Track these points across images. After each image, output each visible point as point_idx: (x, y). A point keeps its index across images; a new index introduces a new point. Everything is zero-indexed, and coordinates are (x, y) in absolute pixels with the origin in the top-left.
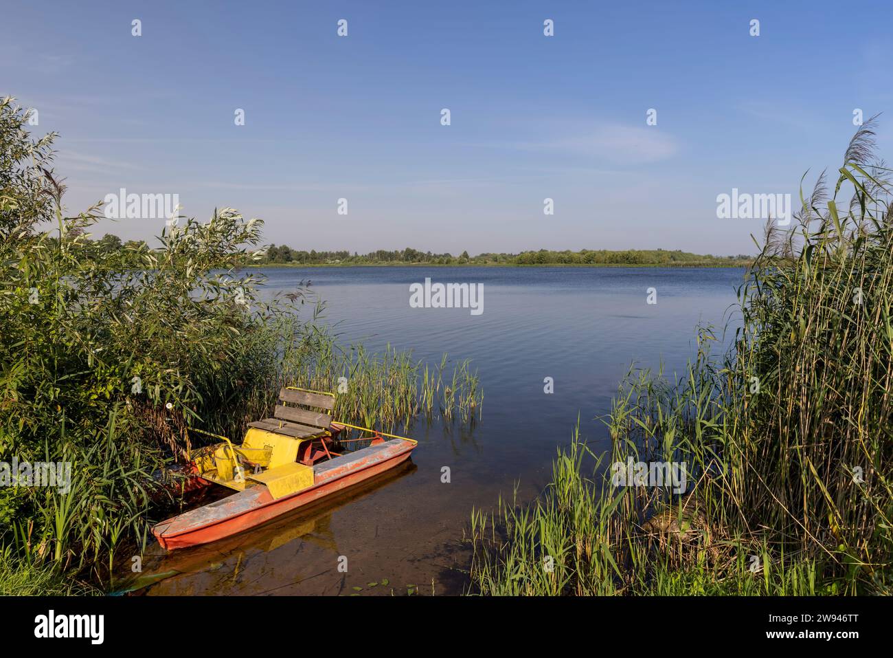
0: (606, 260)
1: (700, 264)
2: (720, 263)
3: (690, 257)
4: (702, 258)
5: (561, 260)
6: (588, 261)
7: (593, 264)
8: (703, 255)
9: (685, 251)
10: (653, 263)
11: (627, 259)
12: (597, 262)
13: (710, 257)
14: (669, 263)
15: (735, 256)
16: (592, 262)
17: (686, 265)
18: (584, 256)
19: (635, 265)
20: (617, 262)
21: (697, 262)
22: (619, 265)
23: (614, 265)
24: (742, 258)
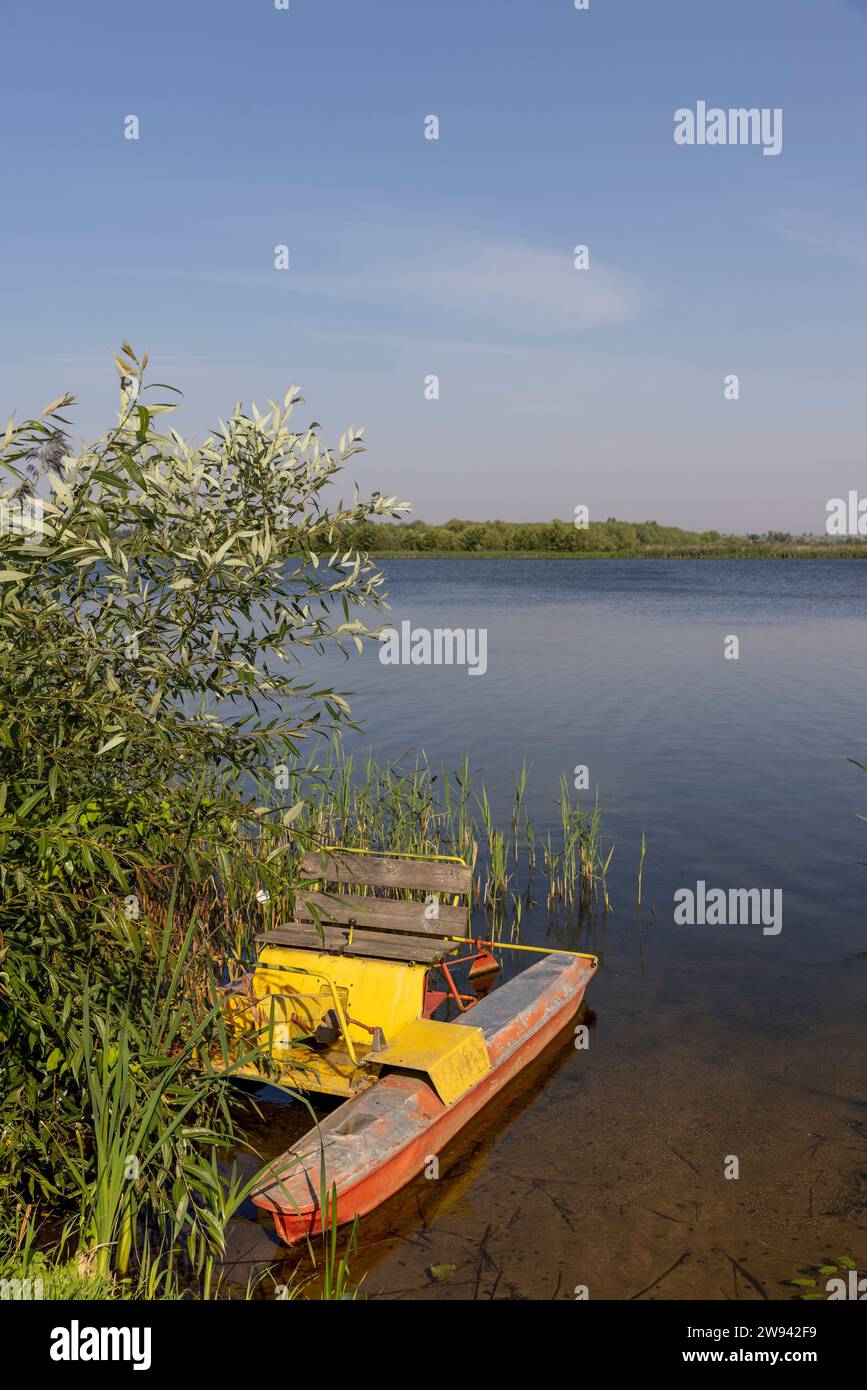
0: (507, 542)
1: (703, 552)
2: (743, 549)
3: (675, 535)
4: (698, 540)
5: (410, 544)
6: (471, 544)
7: (479, 552)
8: (700, 531)
9: (663, 523)
10: (607, 549)
11: (553, 540)
12: (489, 548)
13: (714, 536)
14: (640, 549)
15: (759, 533)
16: (478, 547)
17: (675, 553)
18: (460, 535)
19: (568, 555)
20: (532, 548)
21: (697, 547)
22: (536, 554)
23: (525, 554)
24: (776, 538)
